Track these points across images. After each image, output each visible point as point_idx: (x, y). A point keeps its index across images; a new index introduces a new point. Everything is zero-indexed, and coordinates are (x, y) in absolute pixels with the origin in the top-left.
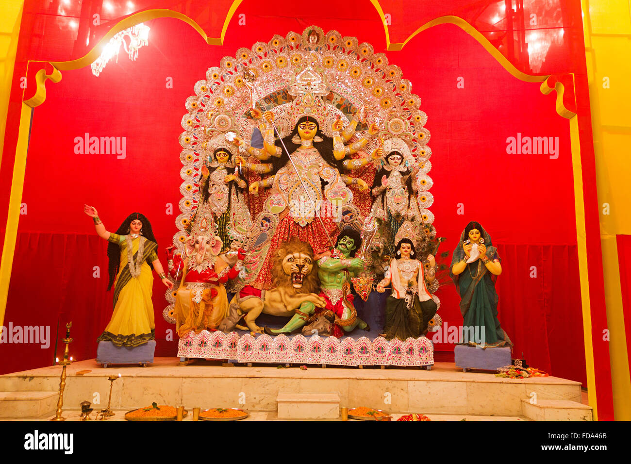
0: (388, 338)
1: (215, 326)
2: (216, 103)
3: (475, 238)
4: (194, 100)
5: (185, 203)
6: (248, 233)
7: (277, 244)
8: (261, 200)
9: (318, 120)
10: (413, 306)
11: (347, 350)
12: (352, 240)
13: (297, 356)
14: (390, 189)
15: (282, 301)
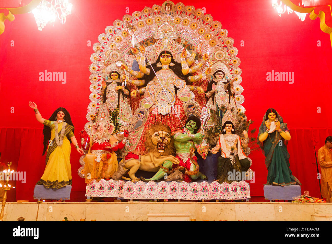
0: (220, 182)
1: (109, 177)
2: (111, 46)
3: (273, 118)
4: (98, 45)
5: (92, 105)
6: (130, 121)
7: (148, 127)
8: (138, 102)
9: (172, 53)
10: (235, 162)
11: (194, 190)
12: (195, 122)
13: (162, 194)
14: (217, 92)
15: (152, 161)
